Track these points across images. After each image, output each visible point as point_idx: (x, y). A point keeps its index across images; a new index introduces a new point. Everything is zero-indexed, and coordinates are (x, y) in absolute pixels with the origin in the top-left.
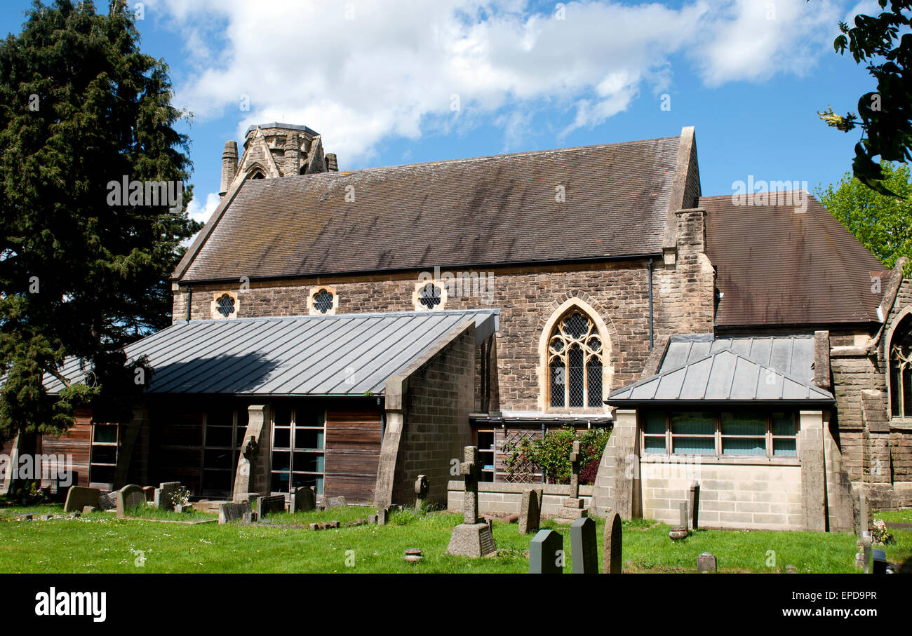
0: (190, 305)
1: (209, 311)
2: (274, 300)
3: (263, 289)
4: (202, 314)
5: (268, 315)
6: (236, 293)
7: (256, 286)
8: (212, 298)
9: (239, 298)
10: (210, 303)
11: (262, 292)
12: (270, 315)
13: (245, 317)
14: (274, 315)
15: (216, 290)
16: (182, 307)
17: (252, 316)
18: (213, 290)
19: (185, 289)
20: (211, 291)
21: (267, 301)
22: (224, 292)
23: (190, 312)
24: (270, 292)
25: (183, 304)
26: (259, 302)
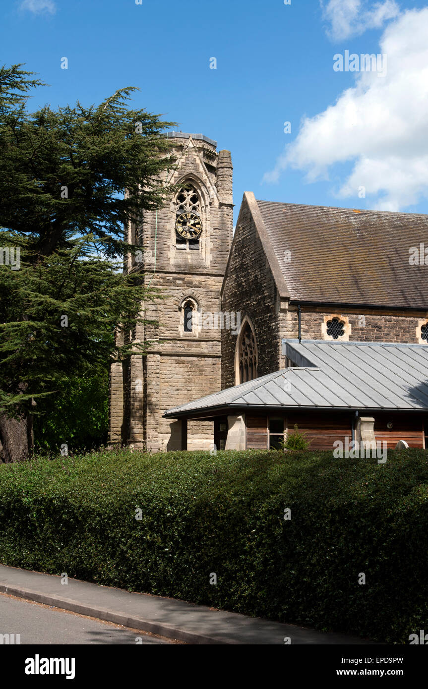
0: (299, 324)
1: (320, 332)
2: (385, 327)
3: (375, 317)
4: (313, 334)
5: (381, 341)
6: (347, 318)
7: (368, 313)
8: (322, 320)
9: (350, 322)
10: (320, 324)
11: (373, 319)
12: (383, 341)
13: (357, 340)
14: (386, 341)
15: (326, 313)
16: (290, 326)
17: (365, 341)
18: (323, 312)
19: (294, 308)
20: (321, 312)
21: (379, 328)
22: (335, 316)
23: (299, 331)
24: (381, 320)
25: (291, 322)
26: (370, 328)
